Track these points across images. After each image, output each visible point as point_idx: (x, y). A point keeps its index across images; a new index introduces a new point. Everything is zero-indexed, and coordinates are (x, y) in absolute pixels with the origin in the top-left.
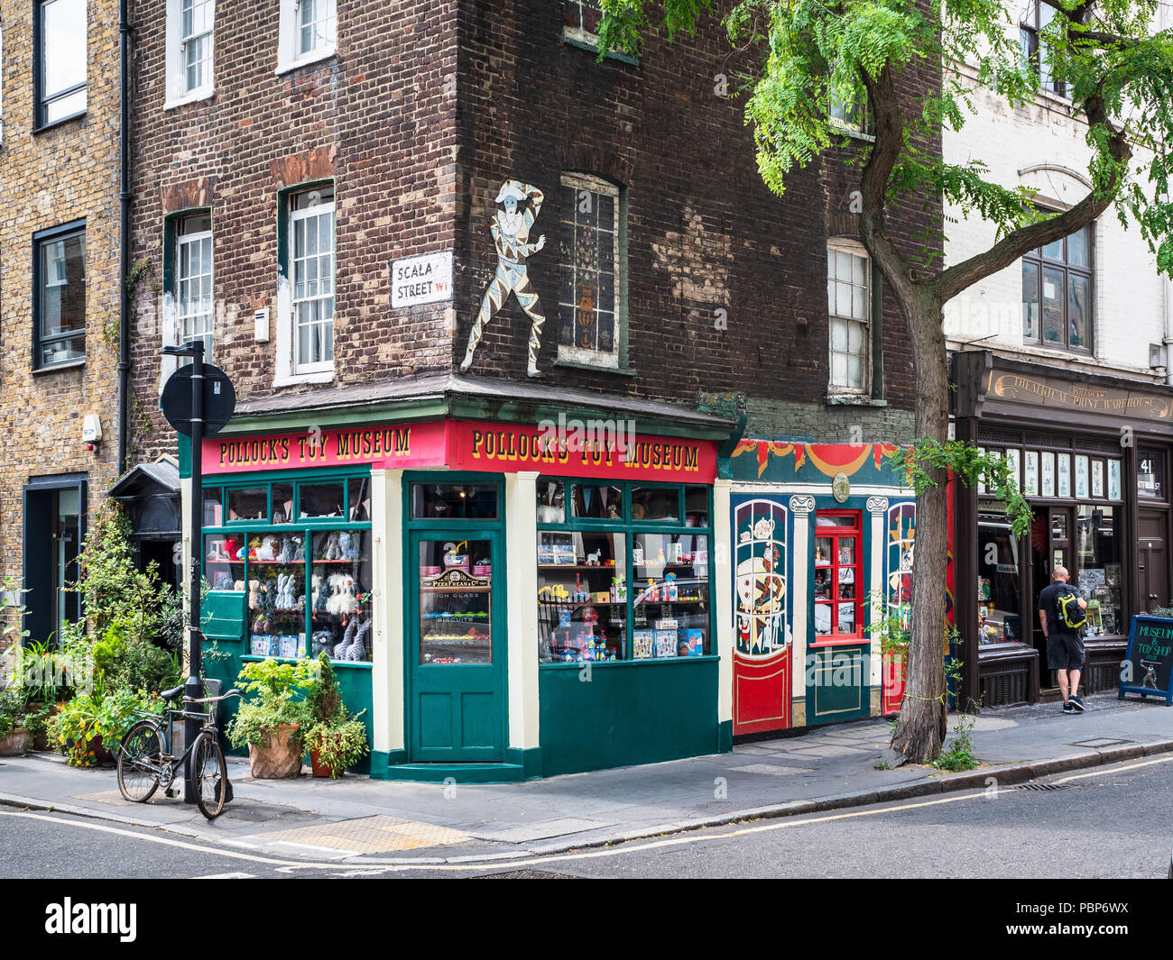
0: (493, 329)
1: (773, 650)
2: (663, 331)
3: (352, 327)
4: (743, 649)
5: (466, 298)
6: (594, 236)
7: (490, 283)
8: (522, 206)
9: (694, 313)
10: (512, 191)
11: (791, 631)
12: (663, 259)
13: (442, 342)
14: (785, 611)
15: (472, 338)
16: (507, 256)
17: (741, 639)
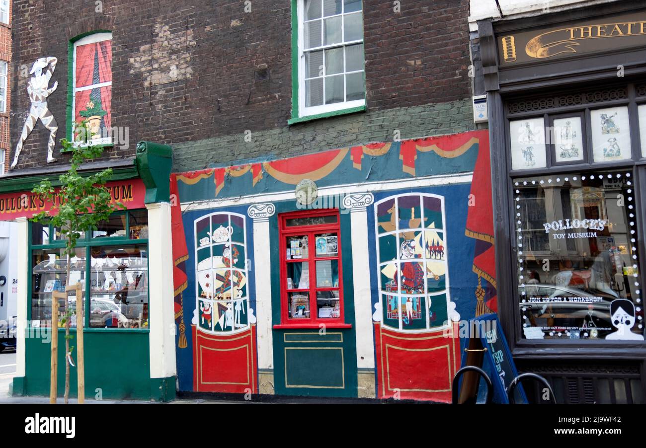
1: (236, 328)
2: (136, 112)
5: (15, 130)
8: (44, 71)
9: (160, 93)
10: (39, 64)
11: (255, 314)
12: (137, 65)
14: (247, 298)
15: (17, 150)
16: (36, 100)
17: (203, 319)
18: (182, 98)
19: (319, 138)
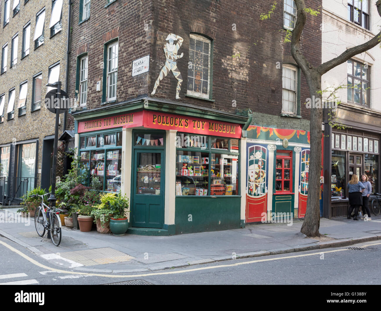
0: (163, 82)
1: (261, 195)
2: (224, 88)
3: (121, 84)
4: (250, 194)
5: (154, 71)
6: (201, 56)
7: (163, 67)
9: (236, 83)
10: (172, 37)
11: (267, 189)
12: (226, 65)
13: (145, 86)
14: (265, 182)
15: (156, 85)
16: (169, 58)
17: (250, 191)
18: (244, 89)
19: (289, 124)
